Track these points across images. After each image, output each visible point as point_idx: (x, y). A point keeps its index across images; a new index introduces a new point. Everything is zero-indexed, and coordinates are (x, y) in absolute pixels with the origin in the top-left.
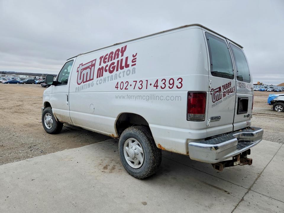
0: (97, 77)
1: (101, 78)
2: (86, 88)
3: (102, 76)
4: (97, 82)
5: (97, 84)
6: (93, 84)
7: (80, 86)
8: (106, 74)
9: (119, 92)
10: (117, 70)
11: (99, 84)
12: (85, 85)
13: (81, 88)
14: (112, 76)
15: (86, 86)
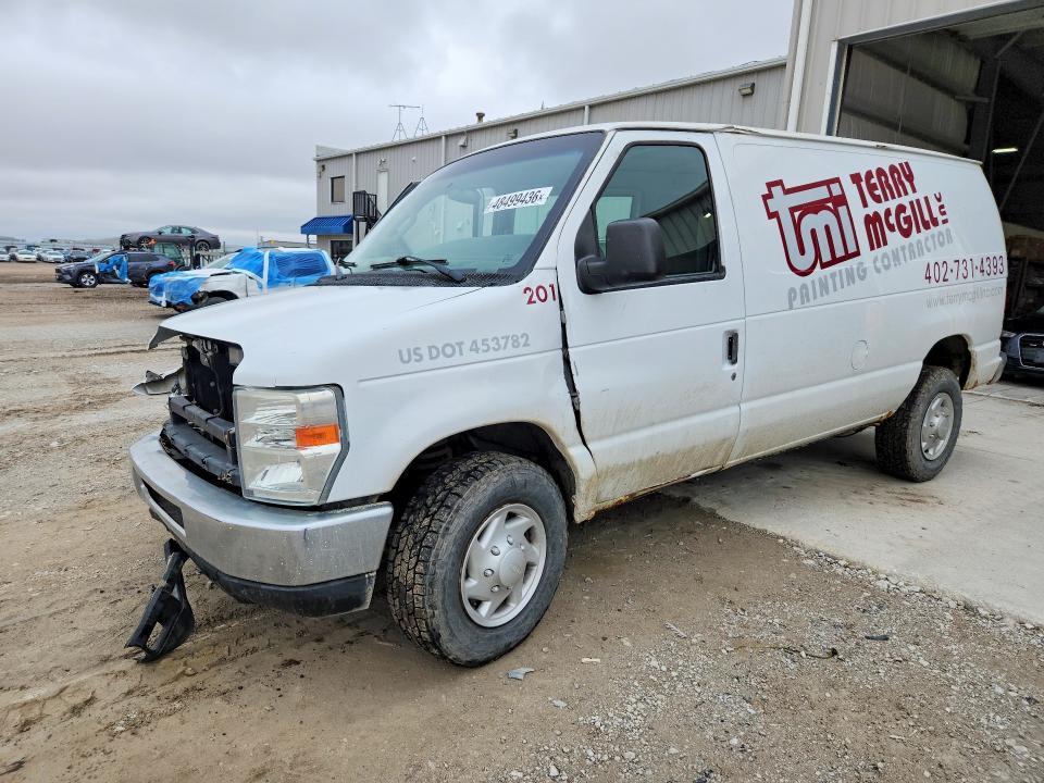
0: (872, 248)
1: (883, 249)
2: (838, 286)
3: (885, 243)
4: (874, 262)
5: (878, 271)
6: (865, 271)
7: (813, 282)
8: (894, 238)
9: (936, 290)
10: (919, 231)
11: (883, 270)
12: (833, 275)
13: (817, 288)
14: (911, 245)
15: (838, 279)
